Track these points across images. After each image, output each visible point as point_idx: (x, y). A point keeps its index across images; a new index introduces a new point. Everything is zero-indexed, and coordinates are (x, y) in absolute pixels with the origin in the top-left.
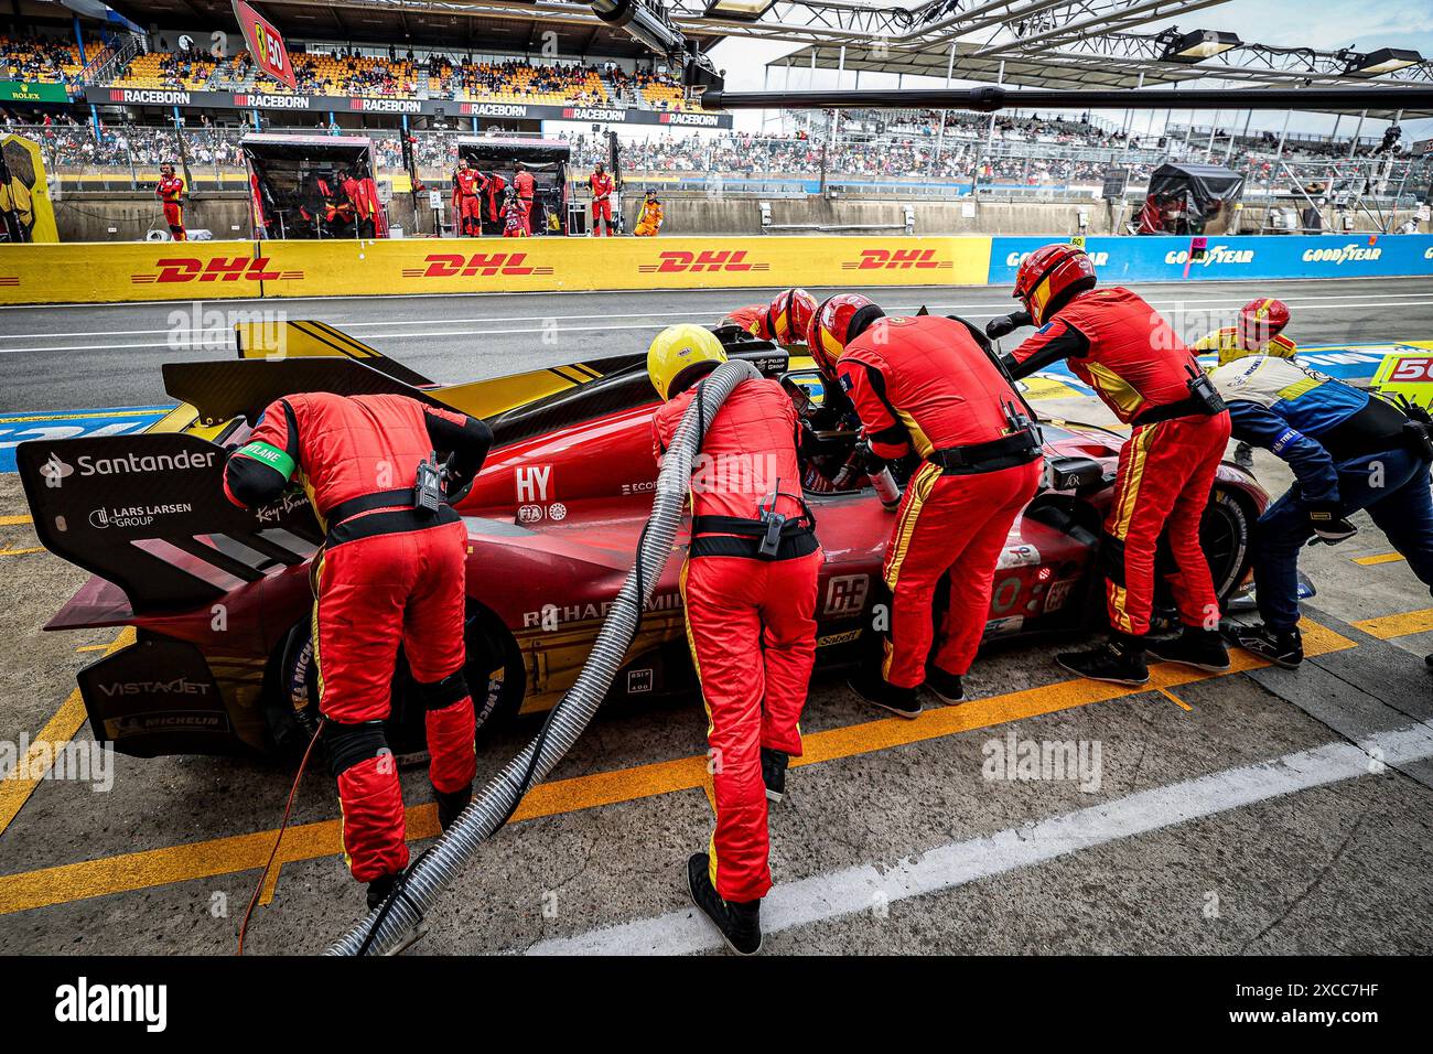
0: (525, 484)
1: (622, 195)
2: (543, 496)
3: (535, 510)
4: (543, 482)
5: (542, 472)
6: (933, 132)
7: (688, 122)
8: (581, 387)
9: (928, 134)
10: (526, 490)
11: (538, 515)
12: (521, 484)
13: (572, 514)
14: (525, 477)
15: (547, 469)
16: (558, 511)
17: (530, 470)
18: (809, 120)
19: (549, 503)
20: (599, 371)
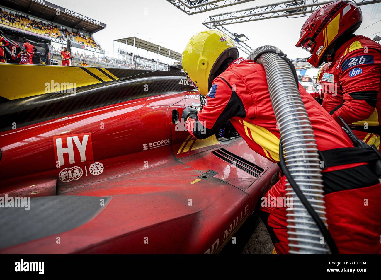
0: (65, 150)
1: (72, 61)
2: (83, 158)
3: (76, 171)
4: (82, 148)
5: (81, 140)
6: (155, 65)
7: (91, 50)
8: (104, 83)
9: (154, 65)
10: (66, 156)
11: (79, 174)
12: (60, 151)
13: (109, 168)
14: (65, 145)
15: (86, 137)
16: (97, 168)
17: (69, 140)
18: (126, 57)
19: (88, 163)
20: (116, 75)
